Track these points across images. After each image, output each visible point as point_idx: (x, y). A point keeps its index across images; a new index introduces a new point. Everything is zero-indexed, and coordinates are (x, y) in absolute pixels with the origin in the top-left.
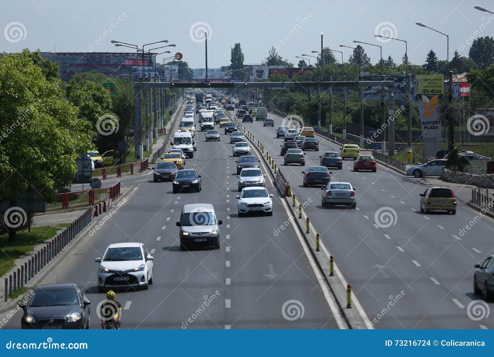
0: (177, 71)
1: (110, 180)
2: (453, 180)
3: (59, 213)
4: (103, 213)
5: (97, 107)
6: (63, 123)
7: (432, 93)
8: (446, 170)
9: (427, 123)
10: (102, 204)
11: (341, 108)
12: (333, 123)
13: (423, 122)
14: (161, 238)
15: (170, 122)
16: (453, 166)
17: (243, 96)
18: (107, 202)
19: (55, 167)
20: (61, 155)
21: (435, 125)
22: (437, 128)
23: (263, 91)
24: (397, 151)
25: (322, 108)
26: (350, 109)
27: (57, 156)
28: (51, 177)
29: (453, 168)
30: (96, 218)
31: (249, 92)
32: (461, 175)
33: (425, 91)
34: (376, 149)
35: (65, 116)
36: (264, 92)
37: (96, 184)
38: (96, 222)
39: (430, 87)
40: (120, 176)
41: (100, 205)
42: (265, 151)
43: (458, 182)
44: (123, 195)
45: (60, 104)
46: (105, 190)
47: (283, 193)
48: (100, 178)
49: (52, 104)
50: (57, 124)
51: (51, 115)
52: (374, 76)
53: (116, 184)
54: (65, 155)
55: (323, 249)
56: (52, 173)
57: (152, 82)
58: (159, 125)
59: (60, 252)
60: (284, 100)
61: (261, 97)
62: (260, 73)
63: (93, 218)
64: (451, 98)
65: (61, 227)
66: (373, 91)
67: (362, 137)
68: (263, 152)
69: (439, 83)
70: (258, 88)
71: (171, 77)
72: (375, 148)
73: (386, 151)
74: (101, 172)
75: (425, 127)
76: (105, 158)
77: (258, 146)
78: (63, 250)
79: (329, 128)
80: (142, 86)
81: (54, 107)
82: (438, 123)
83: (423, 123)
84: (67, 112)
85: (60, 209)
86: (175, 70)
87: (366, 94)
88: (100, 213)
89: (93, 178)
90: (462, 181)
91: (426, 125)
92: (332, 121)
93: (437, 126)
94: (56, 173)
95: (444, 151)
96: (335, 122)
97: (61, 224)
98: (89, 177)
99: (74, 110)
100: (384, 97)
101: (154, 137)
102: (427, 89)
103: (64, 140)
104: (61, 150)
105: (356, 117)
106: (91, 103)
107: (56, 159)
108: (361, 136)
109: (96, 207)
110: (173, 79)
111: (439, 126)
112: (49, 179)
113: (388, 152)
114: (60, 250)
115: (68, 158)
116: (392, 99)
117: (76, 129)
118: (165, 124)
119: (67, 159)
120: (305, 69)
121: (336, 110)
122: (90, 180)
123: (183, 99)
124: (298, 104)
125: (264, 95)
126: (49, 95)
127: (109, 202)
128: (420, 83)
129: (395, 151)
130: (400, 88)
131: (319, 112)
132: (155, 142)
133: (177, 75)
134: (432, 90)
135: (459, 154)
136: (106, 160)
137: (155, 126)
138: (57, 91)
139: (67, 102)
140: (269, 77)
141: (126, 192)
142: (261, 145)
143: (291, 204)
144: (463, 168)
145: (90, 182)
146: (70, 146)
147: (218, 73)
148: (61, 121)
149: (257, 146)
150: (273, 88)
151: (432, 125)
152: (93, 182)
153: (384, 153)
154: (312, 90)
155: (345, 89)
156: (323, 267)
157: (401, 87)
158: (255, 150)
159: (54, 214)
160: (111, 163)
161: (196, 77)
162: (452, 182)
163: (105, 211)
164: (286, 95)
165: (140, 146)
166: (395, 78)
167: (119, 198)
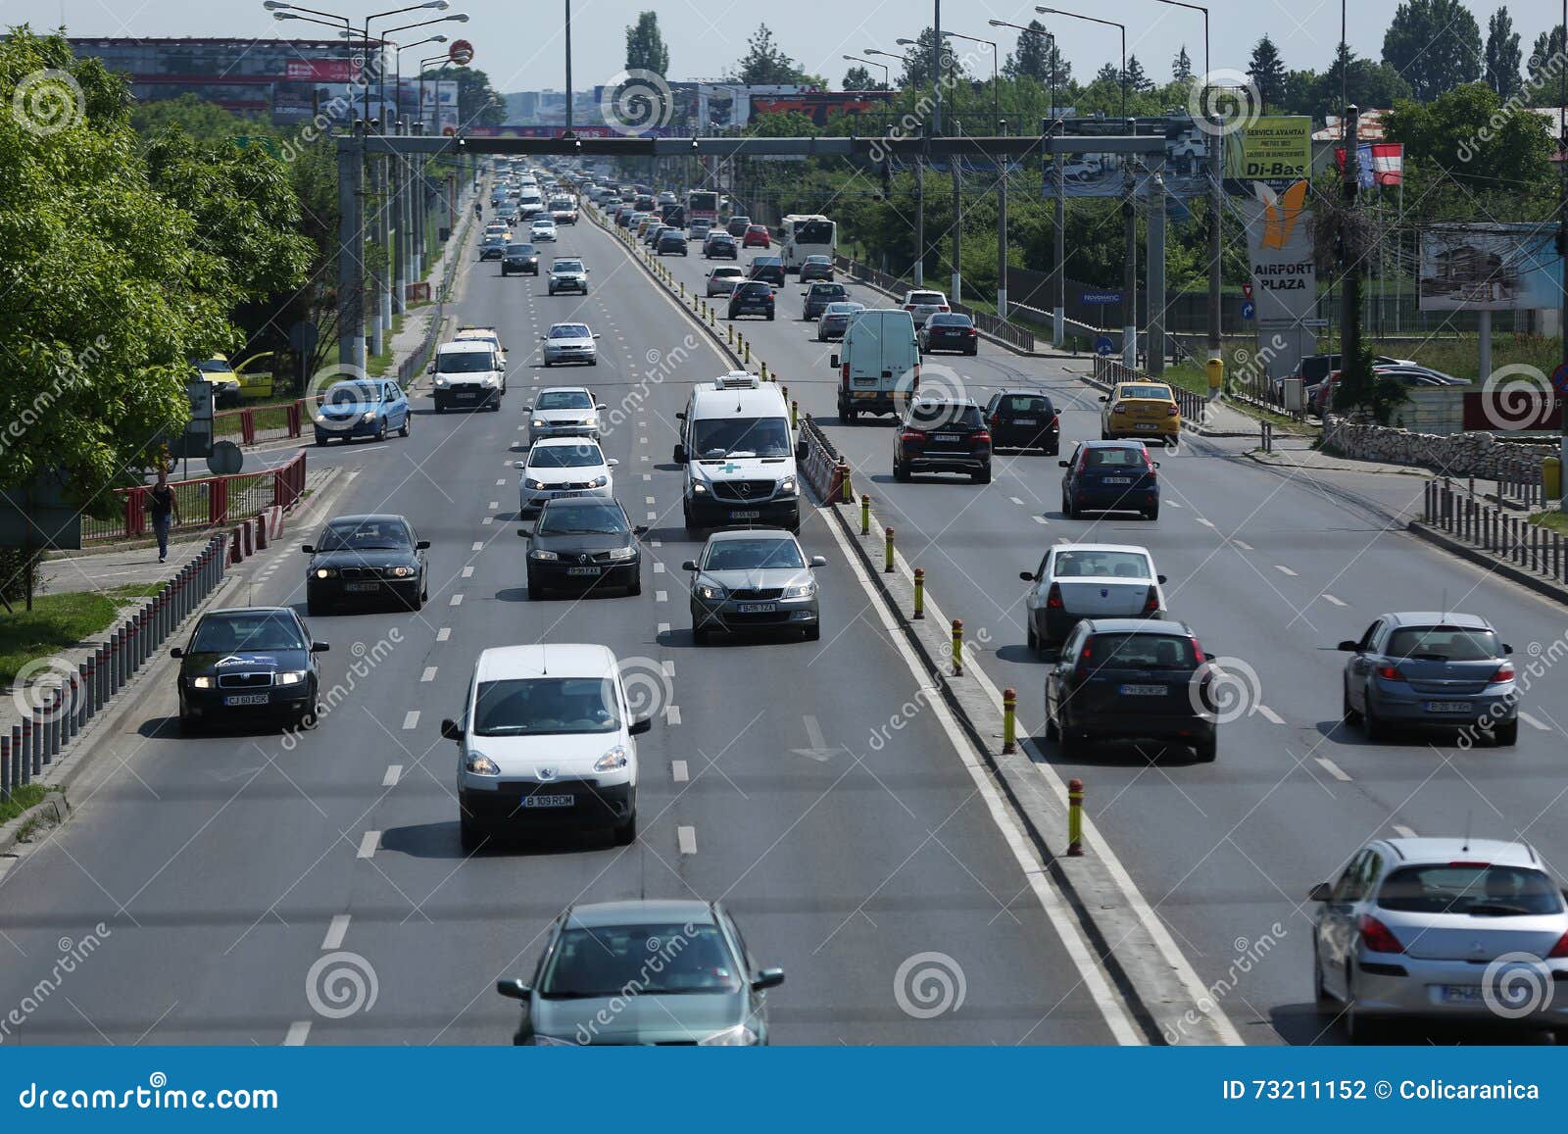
0: (453, 101)
1: (267, 447)
2: (1358, 452)
3: (114, 551)
4: (257, 554)
5: (249, 212)
6: (146, 267)
7: (1273, 173)
8: (1335, 421)
9: (1272, 270)
10: (254, 522)
11: (986, 221)
12: (964, 268)
13: (1259, 267)
14: (452, 632)
15: (441, 261)
16: (1357, 407)
17: (666, 182)
18: (268, 516)
19: (122, 405)
20: (138, 367)
21: (1297, 276)
22: (1301, 285)
23: (733, 165)
24: (1171, 358)
25: (928, 223)
26: (1015, 225)
27: (127, 371)
28: (105, 438)
29: (1358, 414)
30: (235, 568)
31: (686, 169)
32: (1382, 434)
33: (1253, 169)
34: (1105, 353)
35: (151, 243)
36: (735, 168)
37: (226, 460)
38: (237, 580)
39: (1268, 155)
40: (299, 436)
41: (247, 526)
42: (754, 358)
43: (1372, 456)
44: (314, 496)
45: (135, 201)
46: (256, 480)
47: (826, 491)
48: (237, 438)
49: (108, 202)
50: (125, 267)
51: (107, 240)
52: (1090, 121)
53: (294, 459)
54: (152, 368)
55: (971, 667)
56: (108, 422)
57: (390, 134)
58: (408, 277)
59: (136, 676)
60: (801, 195)
61: (725, 185)
62: (721, 108)
63: (228, 567)
64: (1350, 190)
65: (130, 595)
66: (1090, 170)
67: (1059, 314)
68: (747, 362)
69: (1295, 144)
70: (716, 157)
71: (435, 120)
72: (1100, 350)
73: (1138, 360)
74: (236, 421)
75: (1265, 283)
76: (247, 377)
77: (731, 343)
78: (142, 668)
79: (950, 285)
80: (364, 148)
81: (117, 212)
82: (1306, 269)
83: (1259, 270)
84: (158, 231)
85: (119, 539)
86: (446, 98)
87: (1073, 177)
88: (249, 553)
89: (217, 440)
90: (1385, 454)
91: (1268, 277)
92: (961, 262)
93: (1301, 281)
94: (122, 422)
95: (1327, 359)
96: (970, 267)
97: (128, 587)
98: (205, 437)
99: (177, 222)
100: (1131, 187)
101: (396, 309)
102: (1259, 161)
103: (150, 317)
104: (139, 348)
105: (1040, 248)
106: (231, 202)
107: (120, 378)
108: (1055, 309)
109: (236, 533)
110: (444, 124)
111: (1309, 278)
112: (101, 444)
113: (1144, 361)
114: (136, 670)
115: (162, 375)
116: (1157, 194)
117: (180, 285)
118: (425, 268)
119: (157, 381)
120: (866, 98)
121: (971, 227)
122: (208, 446)
123: (475, 191)
124: (848, 206)
125: (737, 178)
126: (99, 175)
127: (274, 517)
128: (1236, 142)
129: (1166, 358)
130: (1174, 159)
131: (918, 233)
132: (398, 328)
133: (456, 112)
134: (1275, 164)
135: (1375, 368)
136: (251, 384)
137: (397, 276)
138: (124, 164)
139: (159, 199)
140: (752, 119)
141: (324, 485)
142: (740, 338)
143: (856, 527)
144: (1389, 411)
145: (208, 454)
146: (168, 340)
147: (584, 107)
148: (137, 256)
149: (726, 342)
150: (767, 157)
151: (1284, 276)
152: (217, 453)
153: (1131, 366)
154: (895, 162)
155: (1003, 162)
156: (979, 726)
157: (1177, 157)
158: (719, 353)
159: (100, 556)
160: (268, 392)
161: (514, 118)
162: (1354, 458)
163: (261, 545)
164: (807, 179)
165: (356, 339)
166: (1157, 128)
167: (305, 504)
